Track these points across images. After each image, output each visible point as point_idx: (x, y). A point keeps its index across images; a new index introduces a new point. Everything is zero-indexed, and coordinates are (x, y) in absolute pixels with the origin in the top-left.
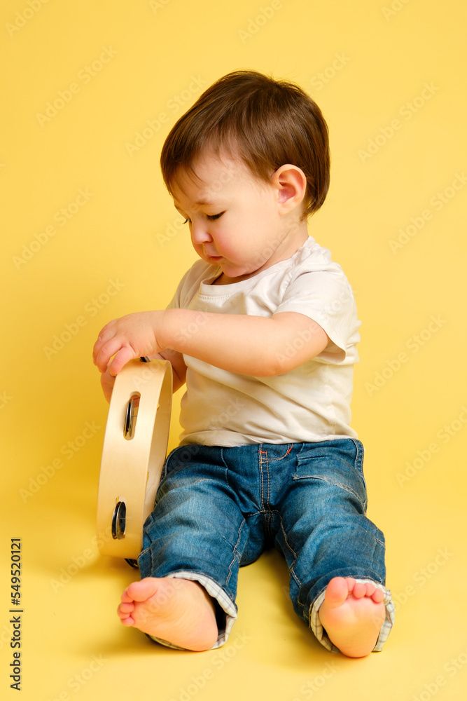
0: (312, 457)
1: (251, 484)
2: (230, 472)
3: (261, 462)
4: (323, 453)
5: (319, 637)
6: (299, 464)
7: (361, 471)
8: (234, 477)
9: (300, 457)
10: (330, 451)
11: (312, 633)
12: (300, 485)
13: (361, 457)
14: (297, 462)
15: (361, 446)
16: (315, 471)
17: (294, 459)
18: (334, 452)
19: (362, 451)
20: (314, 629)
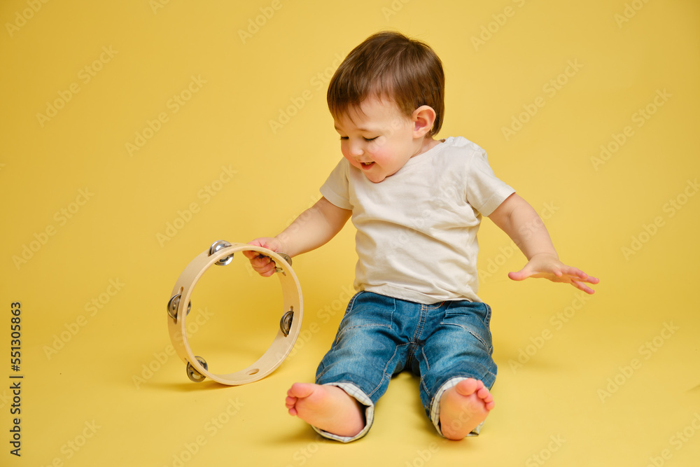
3: (422, 309)
4: (464, 311)
5: (436, 423)
6: (446, 316)
7: (488, 326)
9: (448, 311)
10: (470, 310)
11: (431, 421)
12: (444, 328)
13: (489, 317)
15: (490, 309)
16: (456, 321)
17: (443, 313)
18: (472, 311)
19: (490, 313)
20: (433, 419)
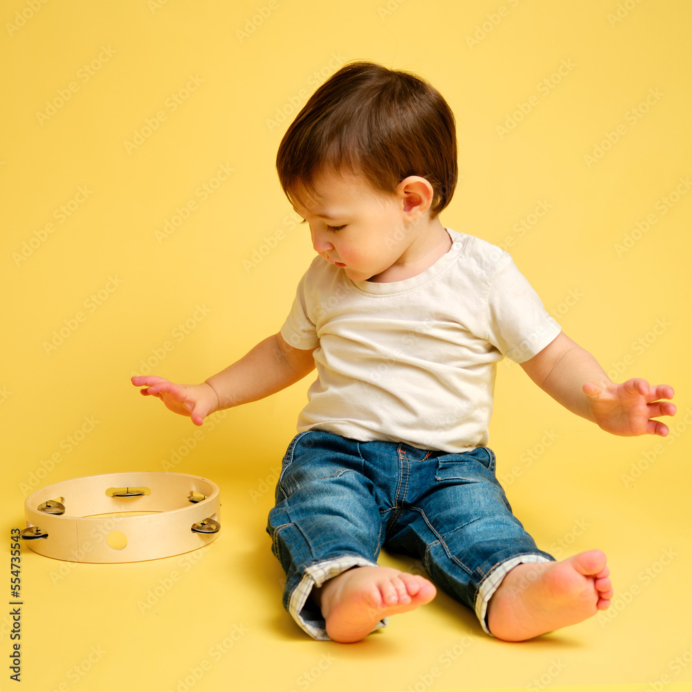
0: (452, 462)
1: (390, 477)
2: (367, 463)
3: (401, 458)
6: (440, 466)
8: (371, 470)
9: (442, 461)
14: (438, 465)
16: (459, 474)
17: (435, 460)
